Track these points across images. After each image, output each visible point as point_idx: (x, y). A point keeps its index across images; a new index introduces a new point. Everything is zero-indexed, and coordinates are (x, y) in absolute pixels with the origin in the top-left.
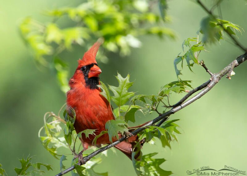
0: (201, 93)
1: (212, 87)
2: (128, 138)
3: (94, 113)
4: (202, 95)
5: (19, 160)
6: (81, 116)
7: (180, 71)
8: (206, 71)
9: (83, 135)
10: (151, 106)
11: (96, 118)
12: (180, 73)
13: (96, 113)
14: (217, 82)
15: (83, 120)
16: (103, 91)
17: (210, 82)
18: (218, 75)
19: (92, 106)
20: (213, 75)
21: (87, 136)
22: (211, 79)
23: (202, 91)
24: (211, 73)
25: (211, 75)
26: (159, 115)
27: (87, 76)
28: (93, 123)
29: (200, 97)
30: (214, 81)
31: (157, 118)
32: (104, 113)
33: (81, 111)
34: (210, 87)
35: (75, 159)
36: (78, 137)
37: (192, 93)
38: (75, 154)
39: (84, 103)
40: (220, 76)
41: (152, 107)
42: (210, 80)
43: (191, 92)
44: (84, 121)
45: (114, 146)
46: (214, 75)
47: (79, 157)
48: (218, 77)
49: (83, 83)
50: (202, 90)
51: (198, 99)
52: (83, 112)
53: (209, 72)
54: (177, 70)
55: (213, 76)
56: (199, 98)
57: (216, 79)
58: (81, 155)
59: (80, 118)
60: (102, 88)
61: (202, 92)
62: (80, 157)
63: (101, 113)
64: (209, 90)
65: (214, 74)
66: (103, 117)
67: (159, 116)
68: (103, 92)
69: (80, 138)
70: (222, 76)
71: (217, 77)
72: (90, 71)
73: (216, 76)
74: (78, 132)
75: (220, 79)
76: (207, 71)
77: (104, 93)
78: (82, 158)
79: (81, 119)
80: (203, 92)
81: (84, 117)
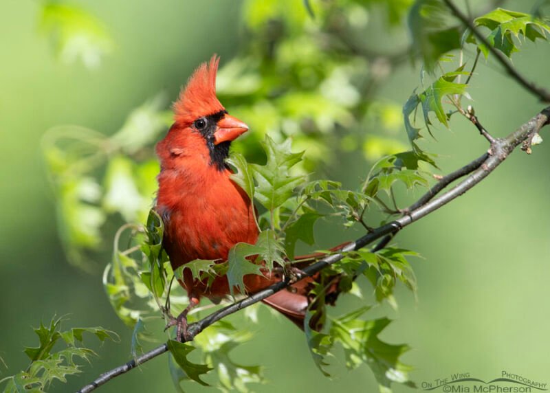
0: (466, 184)
1: (491, 170)
2: (295, 282)
3: (220, 223)
4: (467, 188)
5: (34, 329)
6: (187, 230)
7: (419, 130)
8: (479, 132)
9: (188, 273)
10: (349, 212)
11: (223, 234)
12: (418, 135)
13: (223, 224)
14: (504, 159)
15: (192, 238)
16: (237, 172)
17: (487, 157)
18: (507, 143)
19: (216, 208)
20: (494, 141)
21: (196, 275)
22: (490, 151)
23: (468, 178)
24: (491, 138)
25: (491, 142)
26: (367, 231)
27: (213, 139)
28: (214, 247)
29: (464, 192)
30: (497, 157)
31: (363, 238)
32: (241, 224)
33: (189, 219)
34: (486, 169)
35: (169, 327)
36: (175, 278)
37: (447, 181)
38: (171, 317)
39: (201, 201)
40: (512, 143)
41: (351, 213)
42: (489, 154)
43: (445, 179)
44: (195, 243)
45: (262, 301)
46: (497, 142)
47: (177, 324)
48: (507, 146)
49: (204, 157)
50: (469, 175)
51: (460, 197)
52: (194, 221)
53: (485, 136)
54: (411, 128)
55: (495, 143)
56: (460, 195)
57: (501, 152)
58: (183, 320)
59: (185, 233)
60: (236, 164)
61: (468, 180)
62: (182, 324)
63: (234, 225)
64: (484, 177)
65: (497, 140)
66: (238, 233)
67: (368, 233)
68: (236, 175)
69: (179, 281)
70: (516, 144)
71: (504, 147)
72: (218, 128)
73: (501, 145)
74: (174, 267)
75: (510, 150)
76: (481, 133)
77: (238, 177)
78: (185, 327)
79: (188, 237)
80: (470, 181)
81: (194, 233)
